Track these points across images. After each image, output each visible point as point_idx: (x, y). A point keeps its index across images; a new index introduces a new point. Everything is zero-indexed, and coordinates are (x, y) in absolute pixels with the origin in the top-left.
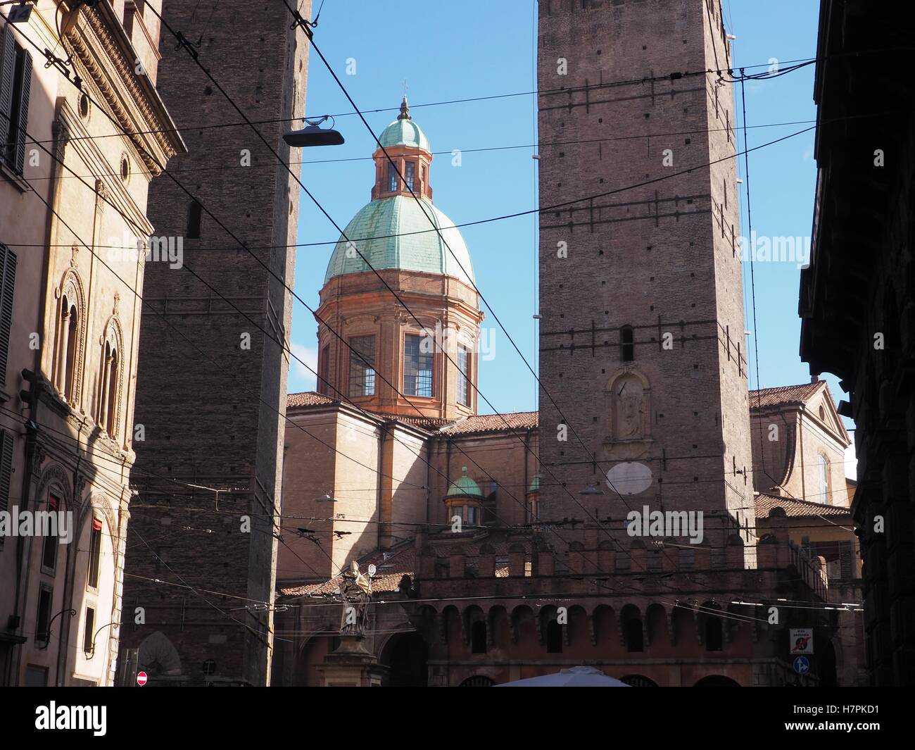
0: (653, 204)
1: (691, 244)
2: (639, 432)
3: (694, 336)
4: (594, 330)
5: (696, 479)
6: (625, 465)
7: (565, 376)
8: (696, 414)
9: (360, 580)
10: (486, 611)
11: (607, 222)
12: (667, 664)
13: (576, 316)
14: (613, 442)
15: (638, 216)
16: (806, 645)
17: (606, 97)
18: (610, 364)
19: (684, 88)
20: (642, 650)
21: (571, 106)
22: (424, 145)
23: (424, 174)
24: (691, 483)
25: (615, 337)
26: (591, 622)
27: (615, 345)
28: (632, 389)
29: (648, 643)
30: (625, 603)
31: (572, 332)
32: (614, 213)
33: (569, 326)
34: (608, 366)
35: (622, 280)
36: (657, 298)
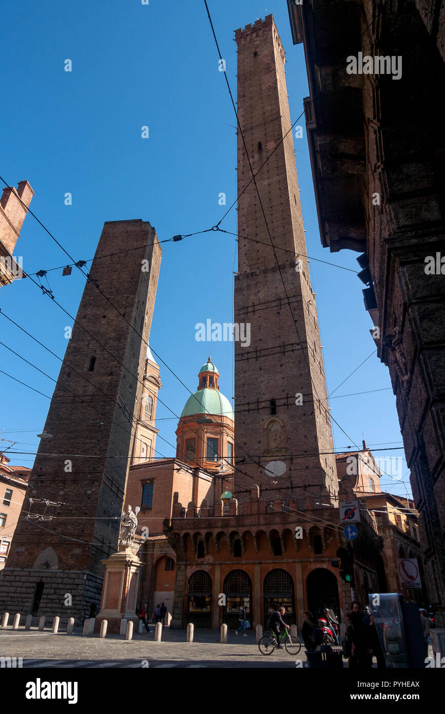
0: (282, 347)
1: (300, 362)
2: (279, 447)
4: (258, 402)
5: (307, 467)
6: (274, 462)
7: (246, 423)
8: (305, 436)
9: (132, 515)
10: (204, 535)
11: (263, 356)
12: (294, 562)
13: (250, 397)
14: (268, 451)
15: (276, 352)
16: (353, 515)
17: (262, 308)
18: (266, 417)
19: (294, 301)
20: (281, 555)
21: (247, 313)
22: (216, 371)
23: (216, 381)
24: (305, 469)
25: (268, 404)
26: (255, 540)
27: (268, 408)
28: (276, 427)
29: (284, 551)
30: (271, 529)
31: (248, 404)
32: (266, 352)
33: (248, 401)
34: (265, 417)
35: (270, 379)
36: (285, 386)
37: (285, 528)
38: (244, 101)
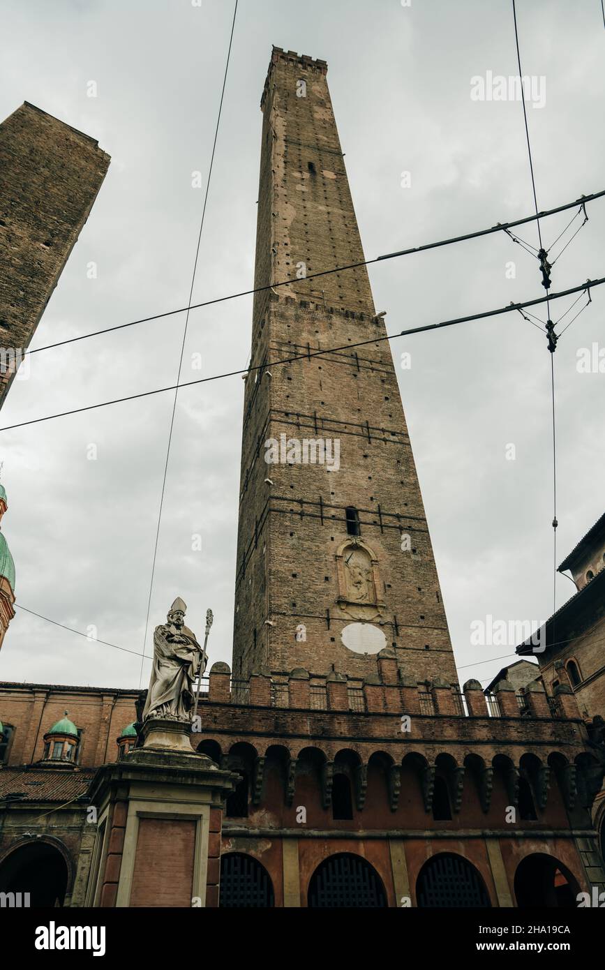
0: (365, 429)
2: (368, 598)
3: (409, 527)
4: (322, 505)
5: (427, 647)
6: (359, 625)
7: (296, 536)
8: (420, 589)
11: (329, 430)
12: (483, 837)
13: (305, 490)
15: (354, 432)
17: (324, 357)
18: (339, 539)
19: (381, 369)
20: (450, 818)
21: (296, 354)
24: (423, 650)
25: (342, 514)
26: (398, 775)
27: (342, 520)
30: (438, 752)
31: (301, 502)
32: (334, 426)
33: (298, 497)
34: (337, 535)
35: (344, 472)
36: (375, 493)
37: (468, 753)
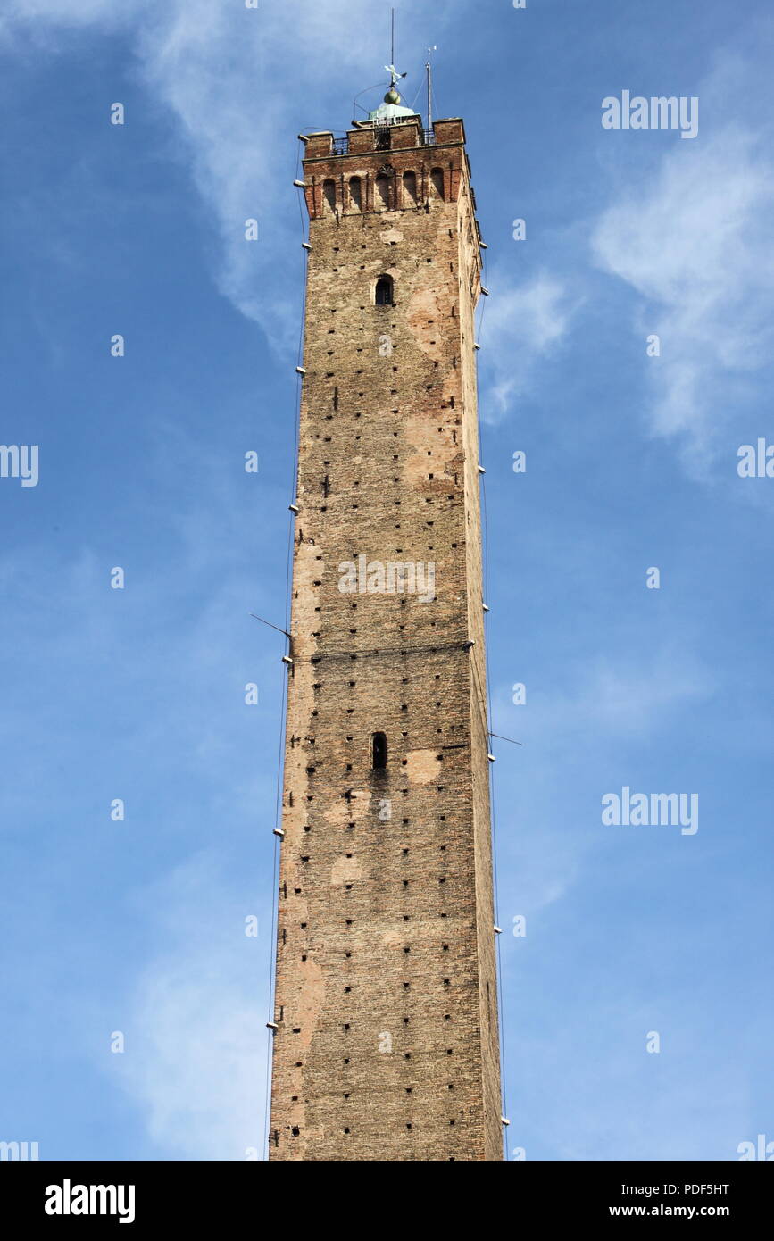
38: (324, 509)
